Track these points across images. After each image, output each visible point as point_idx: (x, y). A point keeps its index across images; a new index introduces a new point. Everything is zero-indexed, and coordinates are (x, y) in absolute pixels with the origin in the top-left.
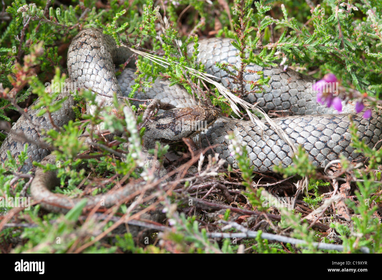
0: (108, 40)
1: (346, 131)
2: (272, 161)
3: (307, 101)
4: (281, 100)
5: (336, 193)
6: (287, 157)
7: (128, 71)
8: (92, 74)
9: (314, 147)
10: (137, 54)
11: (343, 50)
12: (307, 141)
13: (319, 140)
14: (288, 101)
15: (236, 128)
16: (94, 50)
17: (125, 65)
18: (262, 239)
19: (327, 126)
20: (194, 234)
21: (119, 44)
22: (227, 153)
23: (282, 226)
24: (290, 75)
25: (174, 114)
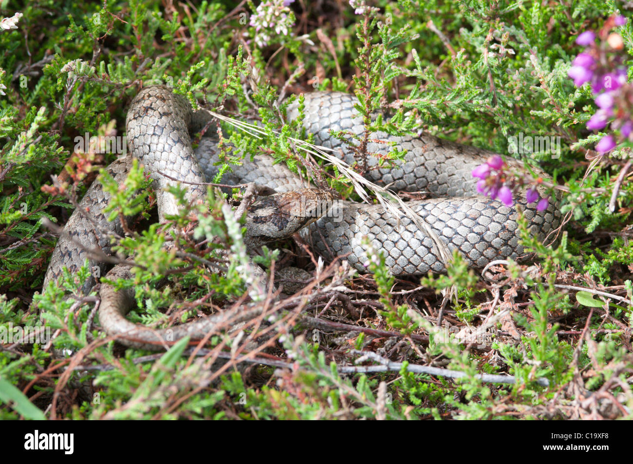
0: (180, 101)
1: (508, 219)
2: (408, 260)
3: (449, 176)
4: (415, 176)
5: (498, 304)
6: (430, 254)
7: (207, 142)
8: (164, 151)
9: (466, 240)
10: (219, 120)
11: (497, 107)
12: (457, 233)
13: (472, 232)
14: (424, 177)
15: (359, 216)
16: (163, 118)
17: (203, 134)
18: (407, 372)
19: (483, 212)
20: (320, 369)
21: (196, 107)
22: (347, 250)
23: (432, 352)
24: (426, 142)
25: (276, 202)
